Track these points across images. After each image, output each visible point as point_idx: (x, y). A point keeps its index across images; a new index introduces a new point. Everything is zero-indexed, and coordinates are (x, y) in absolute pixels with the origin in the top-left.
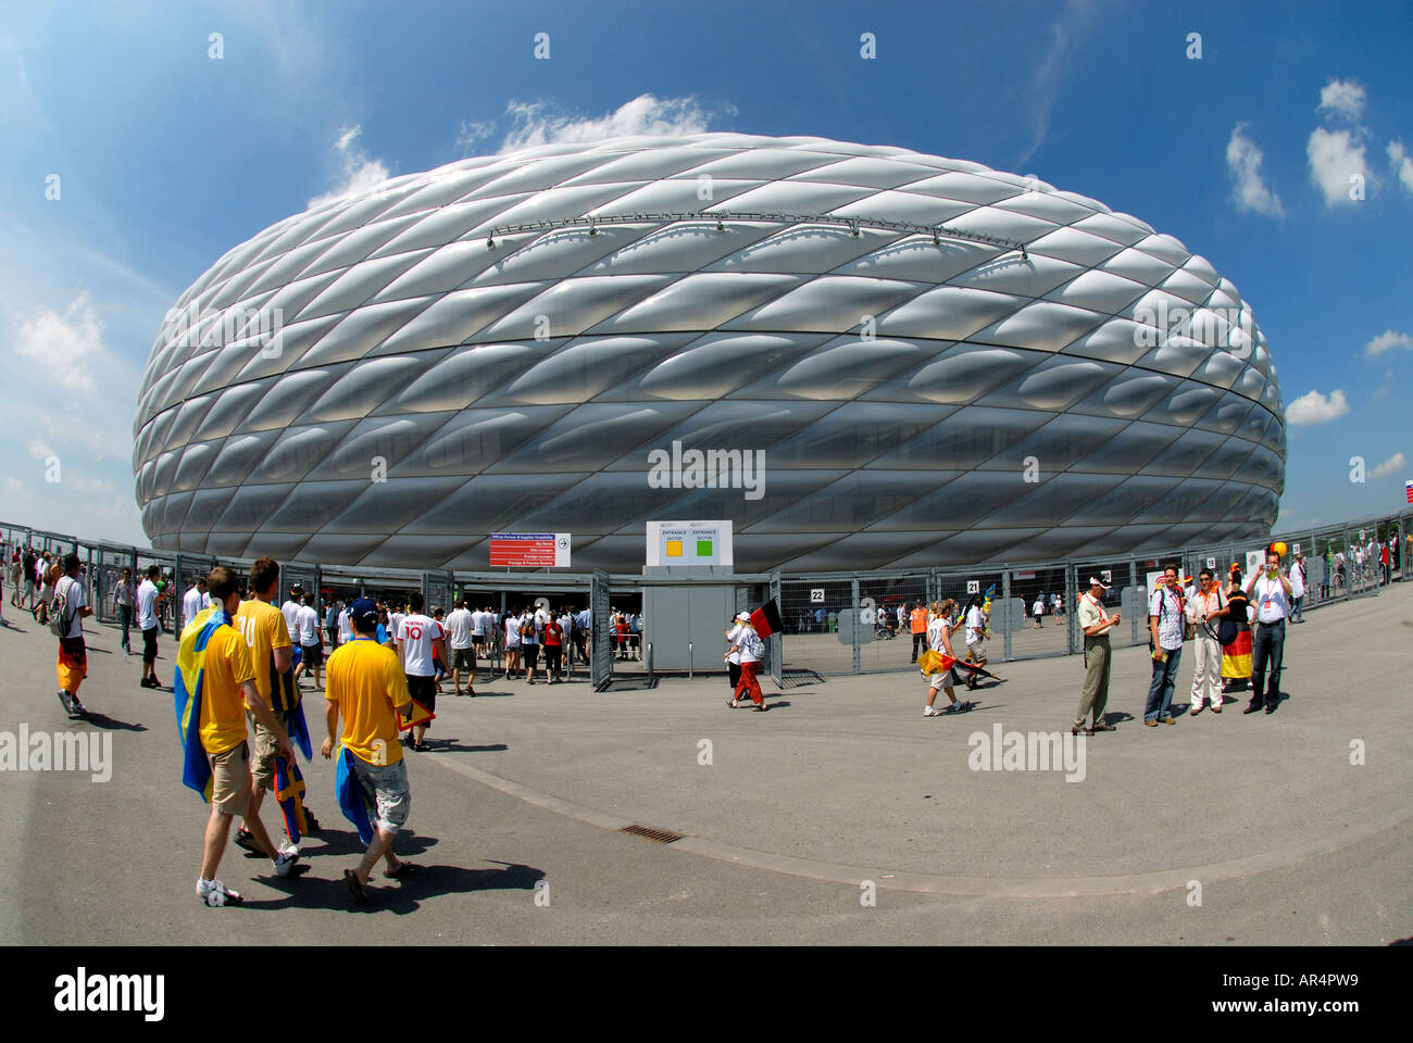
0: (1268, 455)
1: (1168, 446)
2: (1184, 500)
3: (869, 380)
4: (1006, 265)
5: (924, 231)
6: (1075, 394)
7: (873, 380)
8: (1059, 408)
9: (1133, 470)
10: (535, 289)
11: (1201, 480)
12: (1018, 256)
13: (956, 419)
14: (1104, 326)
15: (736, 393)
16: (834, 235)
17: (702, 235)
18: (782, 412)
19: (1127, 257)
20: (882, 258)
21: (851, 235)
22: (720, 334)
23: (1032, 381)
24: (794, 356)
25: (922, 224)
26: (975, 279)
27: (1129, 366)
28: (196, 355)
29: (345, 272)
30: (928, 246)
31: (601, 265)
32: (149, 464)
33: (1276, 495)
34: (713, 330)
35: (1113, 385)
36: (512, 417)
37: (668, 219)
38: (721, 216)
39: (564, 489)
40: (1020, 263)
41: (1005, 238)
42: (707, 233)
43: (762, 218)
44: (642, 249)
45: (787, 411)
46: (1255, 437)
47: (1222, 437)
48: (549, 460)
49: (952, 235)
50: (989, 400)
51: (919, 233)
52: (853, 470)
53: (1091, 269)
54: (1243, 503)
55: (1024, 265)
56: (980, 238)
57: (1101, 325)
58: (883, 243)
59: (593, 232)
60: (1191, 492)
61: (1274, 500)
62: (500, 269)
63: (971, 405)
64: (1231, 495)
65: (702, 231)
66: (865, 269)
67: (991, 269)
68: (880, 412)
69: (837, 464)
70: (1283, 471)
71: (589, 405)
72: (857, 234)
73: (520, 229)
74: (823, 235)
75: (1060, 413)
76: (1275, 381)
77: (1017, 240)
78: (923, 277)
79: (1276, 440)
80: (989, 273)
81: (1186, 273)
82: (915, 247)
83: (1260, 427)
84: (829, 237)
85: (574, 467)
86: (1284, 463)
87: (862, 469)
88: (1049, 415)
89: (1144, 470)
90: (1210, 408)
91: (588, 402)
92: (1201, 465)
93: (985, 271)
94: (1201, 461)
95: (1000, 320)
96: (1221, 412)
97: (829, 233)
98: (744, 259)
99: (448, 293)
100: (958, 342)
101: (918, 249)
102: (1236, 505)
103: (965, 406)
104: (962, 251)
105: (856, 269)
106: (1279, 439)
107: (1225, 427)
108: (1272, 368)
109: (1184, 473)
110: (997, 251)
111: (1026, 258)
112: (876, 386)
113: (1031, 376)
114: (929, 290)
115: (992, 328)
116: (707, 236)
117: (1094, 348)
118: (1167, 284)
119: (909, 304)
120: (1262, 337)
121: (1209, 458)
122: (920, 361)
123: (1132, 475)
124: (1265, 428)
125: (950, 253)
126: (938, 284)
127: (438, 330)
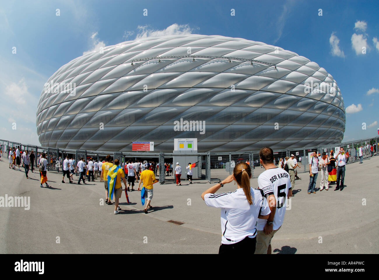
0: (341, 121)
1: (314, 119)
2: (318, 133)
3: (234, 101)
4: (271, 70)
5: (249, 61)
6: (289, 105)
8: (285, 108)
10: (144, 76)
11: (323, 128)
12: (274, 68)
13: (257, 111)
15: (198, 104)
17: (189, 62)
18: (210, 109)
19: (303, 68)
20: (237, 68)
21: (229, 62)
22: (194, 88)
23: (277, 101)
24: (214, 94)
25: (248, 59)
27: (303, 97)
28: (53, 95)
29: (93, 72)
30: (250, 65)
31: (162, 70)
32: (41, 124)
33: (343, 132)
34: (192, 87)
35: (299, 102)
36: (138, 111)
37: (180, 57)
38: (194, 57)
39: (152, 130)
40: (274, 69)
41: (270, 63)
42: (190, 61)
43: (205, 57)
44: (173, 65)
45: (212, 109)
46: (337, 116)
47: (329, 116)
48: (148, 122)
49: (256, 62)
50: (266, 106)
51: (247, 61)
52: (229, 125)
53: (293, 71)
54: (334, 134)
56: (263, 62)
57: (296, 86)
58: (238, 64)
59: (160, 61)
60: (320, 131)
61: (342, 133)
62: (135, 71)
63: (261, 107)
64: (330, 132)
65: (189, 61)
66: (232, 71)
67: (266, 71)
68: (237, 109)
69: (225, 123)
70: (345, 125)
72: (230, 61)
73: (140, 60)
74: (222, 62)
75: (285, 110)
76: (343, 101)
77: (274, 64)
78: (249, 73)
79: (343, 117)
81: (319, 72)
82: (246, 65)
83: (339, 114)
85: (155, 124)
86: (345, 123)
87: (232, 124)
88: (282, 110)
89: (308, 125)
90: (325, 109)
91: (158, 106)
92: (323, 124)
93: (265, 72)
94: (323, 123)
95: (269, 85)
96: (328, 110)
97: (223, 61)
98: (200, 68)
99: (121, 77)
100: (258, 90)
101: (247, 65)
102: (332, 135)
103: (259, 108)
104: (259, 66)
105: (230, 71)
106: (344, 117)
107: (329, 114)
108: (342, 98)
109: (318, 126)
110: (268, 66)
111: (276, 68)
112: (236, 102)
113: (277, 100)
114: (250, 76)
115: (267, 87)
116: (190, 62)
117: (294, 92)
118: (314, 75)
119: (245, 80)
120: (339, 89)
121: (325, 122)
122: (247, 96)
123: (304, 126)
124: (340, 114)
125: (255, 67)
126: (252, 75)
127: (118, 87)
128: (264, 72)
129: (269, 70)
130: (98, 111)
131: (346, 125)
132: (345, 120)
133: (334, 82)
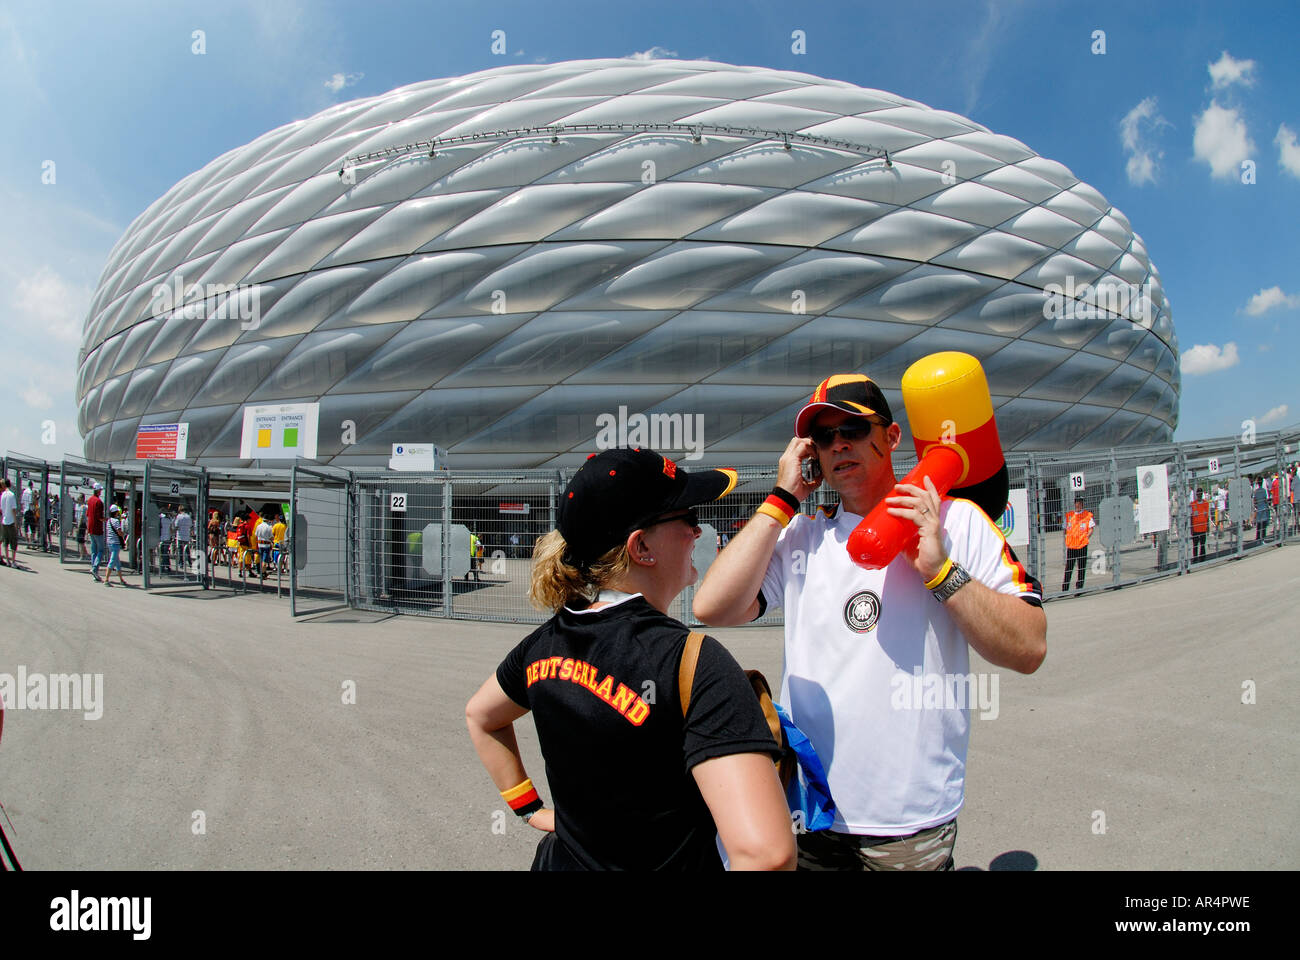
0: (1162, 386)
1: (1054, 368)
2: (1073, 428)
3: (705, 289)
4: (867, 171)
5: (774, 135)
6: (948, 305)
7: (708, 289)
8: (928, 321)
9: (1014, 392)
10: (378, 212)
11: (1090, 406)
12: (882, 164)
13: (808, 329)
14: (980, 238)
15: (561, 305)
16: (676, 142)
17: (536, 149)
18: (608, 323)
19: (1007, 173)
20: (726, 163)
21: (692, 142)
22: (548, 245)
23: (895, 291)
24: (624, 263)
25: (771, 129)
26: (832, 184)
27: (1008, 281)
28: (117, 298)
29: (225, 213)
30: (779, 151)
31: (438, 185)
33: (1169, 429)
34: (541, 242)
35: (990, 300)
36: (350, 337)
37: (505, 136)
38: (559, 130)
39: (401, 406)
40: (883, 170)
41: (866, 143)
42: (541, 147)
43: (600, 129)
44: (478, 166)
45: (616, 322)
46: (1147, 366)
47: (1114, 364)
48: (382, 379)
49: (806, 141)
50: (846, 310)
51: (770, 139)
52: (690, 385)
53: (966, 181)
54: (1137, 434)
55: (888, 172)
56: (837, 143)
57: (978, 236)
58: (730, 150)
59: (432, 154)
60: (1079, 421)
61: (1168, 434)
62: (348, 197)
63: (825, 315)
64: (1122, 425)
65: (536, 145)
66: (706, 174)
67: (850, 176)
68: (717, 320)
69: (671, 378)
70: (1177, 405)
71: (418, 322)
72: (698, 139)
73: (369, 157)
74: (662, 142)
75: (929, 327)
76: (1168, 313)
77: (884, 150)
78: (771, 182)
79: (1170, 372)
80: (847, 179)
81: (1073, 195)
82: (763, 152)
83: (1153, 357)
84: (668, 144)
85: (405, 385)
86: (1178, 397)
87: (700, 383)
88: (916, 329)
89: (1028, 393)
90: (1101, 331)
91: (417, 319)
92: (1091, 391)
93: (843, 177)
94: (1091, 387)
95: (859, 226)
96: (1112, 336)
97: (668, 141)
98: (577, 169)
99: (304, 223)
100: (809, 248)
101: (767, 154)
102: (1128, 436)
103: (817, 316)
104: (818, 157)
105: (697, 175)
106: (1173, 371)
107: (1116, 352)
108: (1166, 301)
109: (1071, 398)
110: (859, 159)
111: (890, 165)
112: (714, 294)
113: (895, 287)
114: (780, 194)
115: (851, 234)
116: (541, 149)
117: (969, 259)
118: (1052, 202)
119: (754, 209)
120: (1153, 268)
121: (1098, 384)
122: (762, 268)
123: (1014, 398)
124: (1158, 359)
125: (802, 158)
126: (787, 190)
127: (291, 258)
128: (838, 178)
129: (861, 173)
130: (229, 347)
131: (1181, 401)
132: (1177, 386)
133: (1133, 238)
